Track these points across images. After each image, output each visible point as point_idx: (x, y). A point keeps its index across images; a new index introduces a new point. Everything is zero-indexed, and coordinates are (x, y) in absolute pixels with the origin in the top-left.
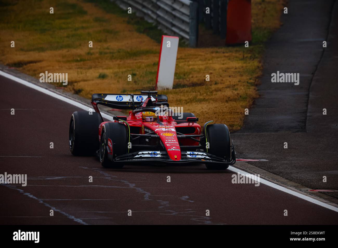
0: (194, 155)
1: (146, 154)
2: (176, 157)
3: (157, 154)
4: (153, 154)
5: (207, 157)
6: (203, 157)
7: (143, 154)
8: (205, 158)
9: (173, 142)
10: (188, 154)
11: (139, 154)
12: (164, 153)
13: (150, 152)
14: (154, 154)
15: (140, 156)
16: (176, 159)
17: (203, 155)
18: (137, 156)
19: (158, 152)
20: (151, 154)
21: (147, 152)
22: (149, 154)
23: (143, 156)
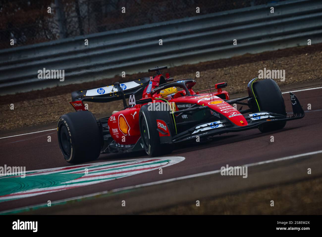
0: (258, 116)
1: (205, 127)
2: (242, 122)
3: (218, 124)
4: (213, 125)
5: (271, 117)
6: (267, 117)
7: (201, 128)
8: (269, 118)
9: (228, 108)
10: (252, 117)
11: (196, 130)
12: (225, 121)
13: (209, 124)
14: (215, 125)
15: (198, 131)
16: (243, 124)
17: (266, 115)
18: (195, 132)
19: (219, 122)
20: (211, 126)
21: (206, 125)
22: (208, 126)
23: (202, 130)
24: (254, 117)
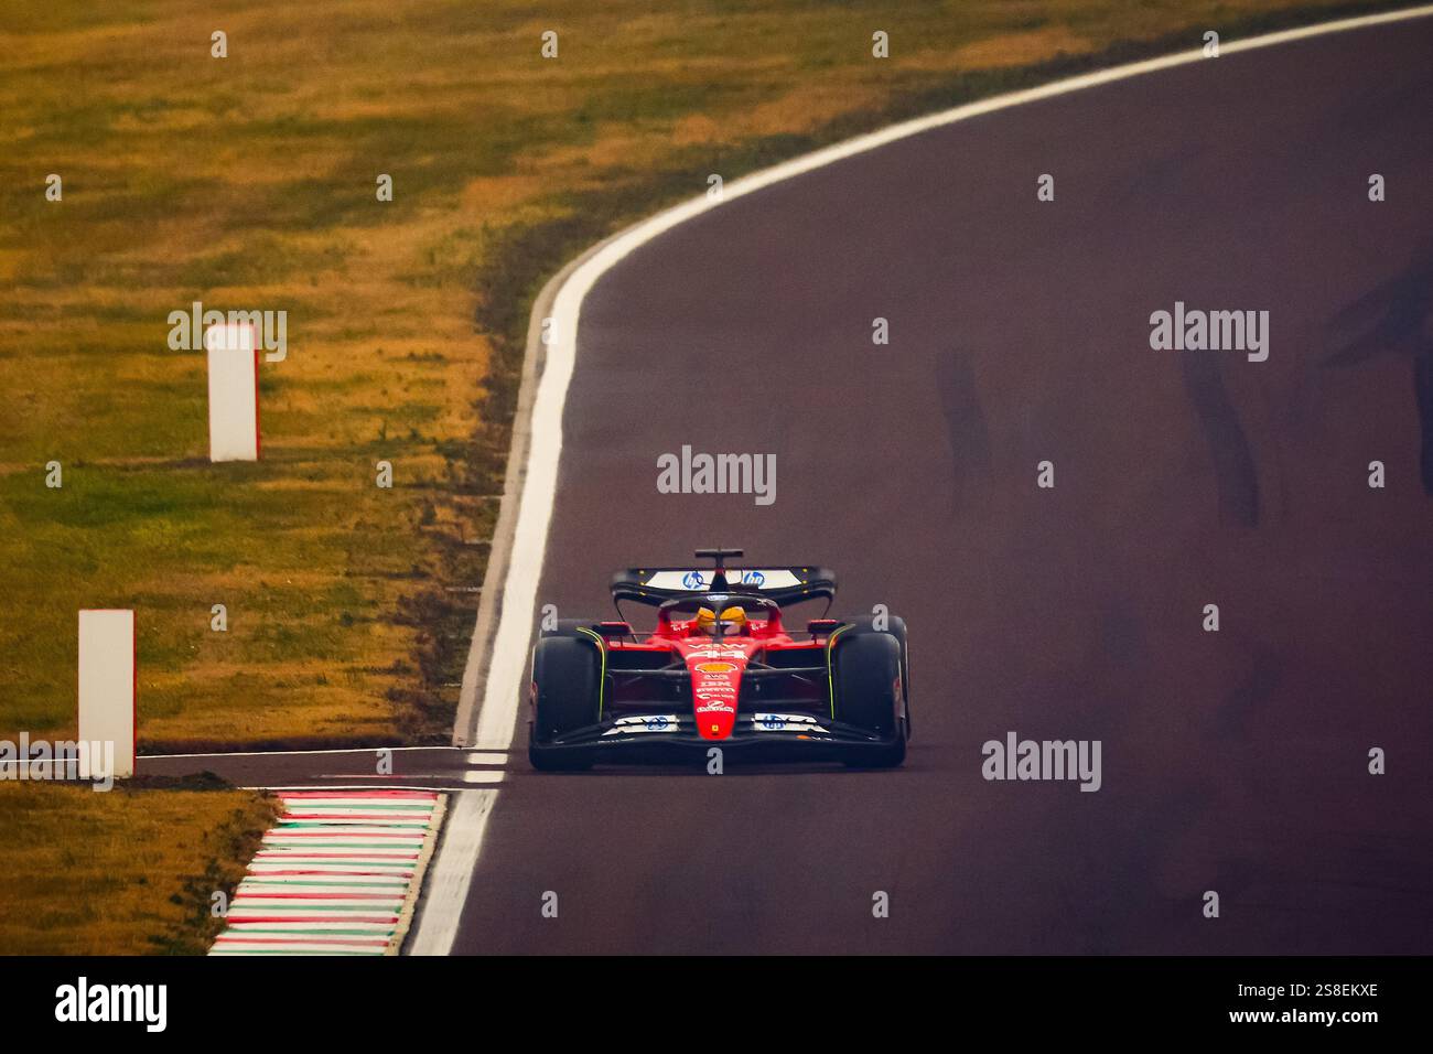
1: (635, 725)
2: (715, 728)
3: (667, 723)
4: (655, 723)
5: (819, 729)
6: (805, 728)
7: (628, 724)
8: (810, 733)
9: (723, 686)
10: (759, 721)
11: (616, 727)
12: (688, 719)
14: (659, 723)
15: (620, 729)
16: (715, 734)
17: (804, 722)
18: (612, 732)
19: (671, 718)
20: (651, 723)
21: (637, 719)
22: (644, 723)
23: (627, 730)
24: (765, 722)
